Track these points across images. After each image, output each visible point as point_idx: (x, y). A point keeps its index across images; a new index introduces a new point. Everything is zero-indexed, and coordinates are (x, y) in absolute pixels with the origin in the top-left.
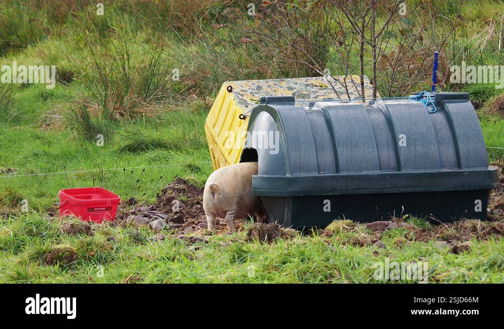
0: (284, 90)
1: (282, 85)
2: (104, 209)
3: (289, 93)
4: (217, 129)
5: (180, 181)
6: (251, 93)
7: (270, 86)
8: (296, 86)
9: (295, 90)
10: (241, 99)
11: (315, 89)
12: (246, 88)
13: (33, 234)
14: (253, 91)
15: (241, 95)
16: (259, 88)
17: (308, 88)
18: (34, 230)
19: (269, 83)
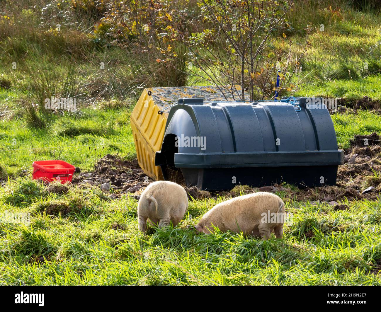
0: (187, 94)
1: (185, 91)
2: (64, 175)
3: (190, 97)
4: (140, 121)
5: (109, 156)
6: (164, 96)
7: (176, 92)
8: (195, 92)
9: (194, 95)
10: (158, 100)
11: (208, 94)
12: (161, 93)
13: (28, 193)
14: (166, 95)
15: (157, 97)
16: (169, 93)
17: (203, 93)
18: (29, 190)
19: (176, 89)
